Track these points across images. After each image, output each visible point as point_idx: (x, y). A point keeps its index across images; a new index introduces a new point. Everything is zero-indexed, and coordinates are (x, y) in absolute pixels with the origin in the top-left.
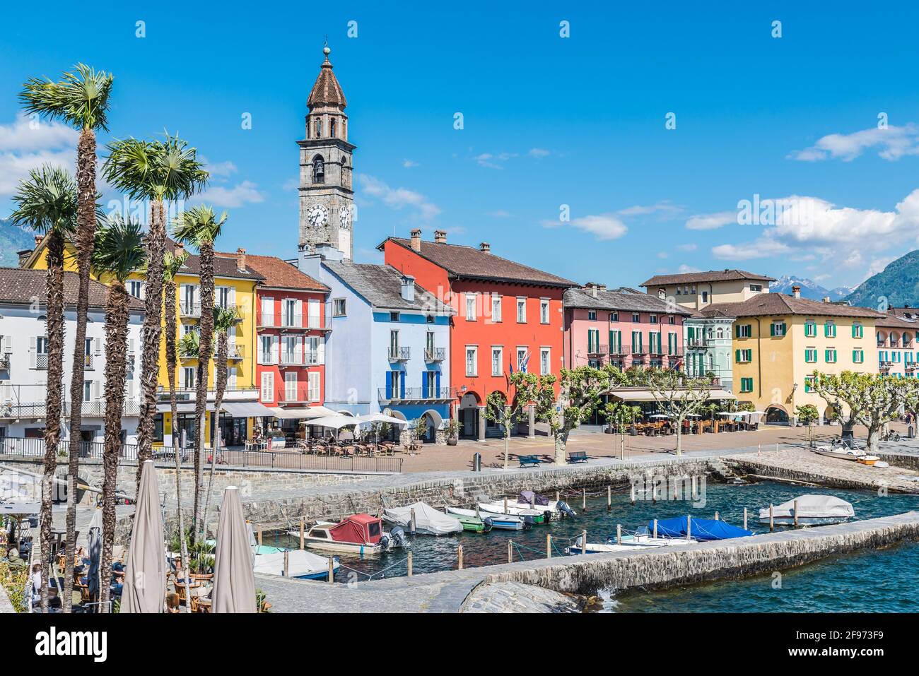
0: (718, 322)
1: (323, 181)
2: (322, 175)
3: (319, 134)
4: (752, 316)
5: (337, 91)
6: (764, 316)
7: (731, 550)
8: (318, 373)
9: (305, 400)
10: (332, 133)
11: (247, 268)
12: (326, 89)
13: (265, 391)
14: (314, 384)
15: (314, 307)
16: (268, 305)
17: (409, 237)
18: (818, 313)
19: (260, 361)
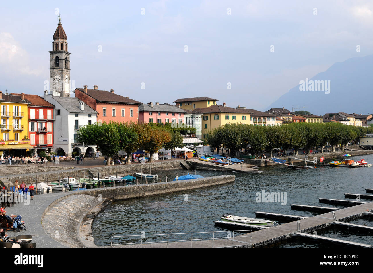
0: (196, 115)
1: (59, 66)
2: (58, 64)
3: (57, 49)
4: (208, 113)
5: (64, 34)
6: (212, 113)
7: (154, 186)
8: (51, 134)
9: (46, 143)
10: (62, 49)
11: (25, 99)
12: (60, 33)
13: (32, 141)
14: (50, 138)
15: (49, 112)
16: (33, 111)
17: (83, 88)
18: (229, 112)
19: (30, 131)
